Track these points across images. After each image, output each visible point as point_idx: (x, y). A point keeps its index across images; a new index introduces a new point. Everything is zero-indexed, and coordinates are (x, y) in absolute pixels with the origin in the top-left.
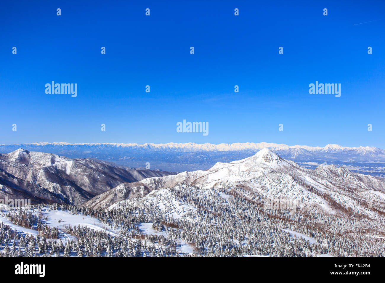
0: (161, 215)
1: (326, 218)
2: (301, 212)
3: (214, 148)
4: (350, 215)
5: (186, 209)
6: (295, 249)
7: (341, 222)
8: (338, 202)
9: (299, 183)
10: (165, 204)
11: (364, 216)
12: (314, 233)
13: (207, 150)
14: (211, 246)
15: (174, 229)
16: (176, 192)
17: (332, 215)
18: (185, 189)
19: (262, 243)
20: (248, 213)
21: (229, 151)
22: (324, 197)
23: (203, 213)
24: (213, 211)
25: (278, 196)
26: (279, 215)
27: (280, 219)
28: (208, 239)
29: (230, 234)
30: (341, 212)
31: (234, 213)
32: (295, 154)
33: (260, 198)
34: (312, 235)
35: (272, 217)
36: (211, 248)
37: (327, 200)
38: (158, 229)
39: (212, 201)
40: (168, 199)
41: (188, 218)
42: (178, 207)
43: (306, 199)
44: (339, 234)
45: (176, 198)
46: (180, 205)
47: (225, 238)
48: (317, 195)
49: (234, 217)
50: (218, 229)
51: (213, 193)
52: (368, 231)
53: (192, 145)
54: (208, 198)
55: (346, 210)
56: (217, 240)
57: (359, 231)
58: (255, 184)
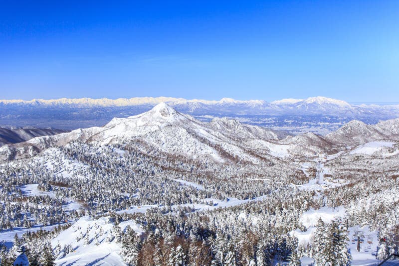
0: (49, 175)
1: (215, 167)
2: (194, 162)
3: (111, 103)
4: (237, 162)
5: (77, 167)
6: (183, 196)
7: (228, 169)
8: (227, 151)
9: (193, 135)
10: (53, 164)
11: (249, 162)
12: (203, 180)
13: (105, 105)
14: (100, 201)
15: (62, 188)
16: (65, 150)
17: (221, 163)
18: (77, 147)
19: (152, 194)
20: (142, 167)
21: (127, 106)
22: (215, 147)
23: (95, 169)
24: (106, 167)
25: (172, 149)
26: (173, 166)
27: (174, 170)
28: (98, 195)
29: (122, 188)
30: (229, 160)
31: (129, 168)
32: (193, 108)
33: (155, 152)
34: (201, 183)
35: (166, 169)
36: (101, 203)
37: (218, 150)
38: (44, 190)
39: (106, 157)
40: (56, 157)
41: (79, 176)
42: (68, 166)
43: (198, 151)
44: (225, 180)
45: (65, 156)
46: (70, 163)
47: (116, 192)
48: (208, 146)
49: (128, 171)
50: (110, 184)
51: (107, 150)
52: (249, 175)
53: (87, 100)
54: (101, 155)
55: (234, 158)
56: (107, 195)
57: (243, 176)
58: (151, 139)
